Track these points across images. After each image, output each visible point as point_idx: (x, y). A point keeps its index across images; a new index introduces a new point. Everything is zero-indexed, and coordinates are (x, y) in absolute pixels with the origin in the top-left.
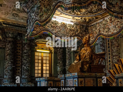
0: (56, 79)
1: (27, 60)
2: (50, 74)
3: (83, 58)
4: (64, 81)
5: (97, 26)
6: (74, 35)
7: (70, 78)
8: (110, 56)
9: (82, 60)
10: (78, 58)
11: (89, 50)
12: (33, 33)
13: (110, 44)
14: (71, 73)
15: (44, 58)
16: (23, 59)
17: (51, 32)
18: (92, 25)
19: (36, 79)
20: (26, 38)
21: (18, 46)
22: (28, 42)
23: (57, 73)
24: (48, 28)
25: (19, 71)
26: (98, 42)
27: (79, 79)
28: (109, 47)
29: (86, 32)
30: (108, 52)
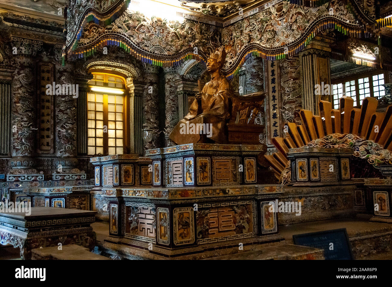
0: (140, 159)
1: (67, 114)
2: (127, 149)
3: (207, 106)
4: (160, 166)
5: (245, 25)
6: (184, 48)
7: (174, 156)
8: (277, 102)
9: (205, 113)
10: (195, 106)
11: (223, 87)
12: (80, 44)
13: (276, 73)
14: (177, 144)
15: (111, 108)
16: (57, 110)
17: (127, 42)
18: (233, 24)
19: (92, 160)
20: (63, 55)
21: (43, 78)
22: (69, 67)
23: (144, 146)
24: (119, 30)
25: (49, 140)
26: (245, 67)
27: (199, 159)
28: (273, 81)
29: (216, 40)
30: (271, 94)
